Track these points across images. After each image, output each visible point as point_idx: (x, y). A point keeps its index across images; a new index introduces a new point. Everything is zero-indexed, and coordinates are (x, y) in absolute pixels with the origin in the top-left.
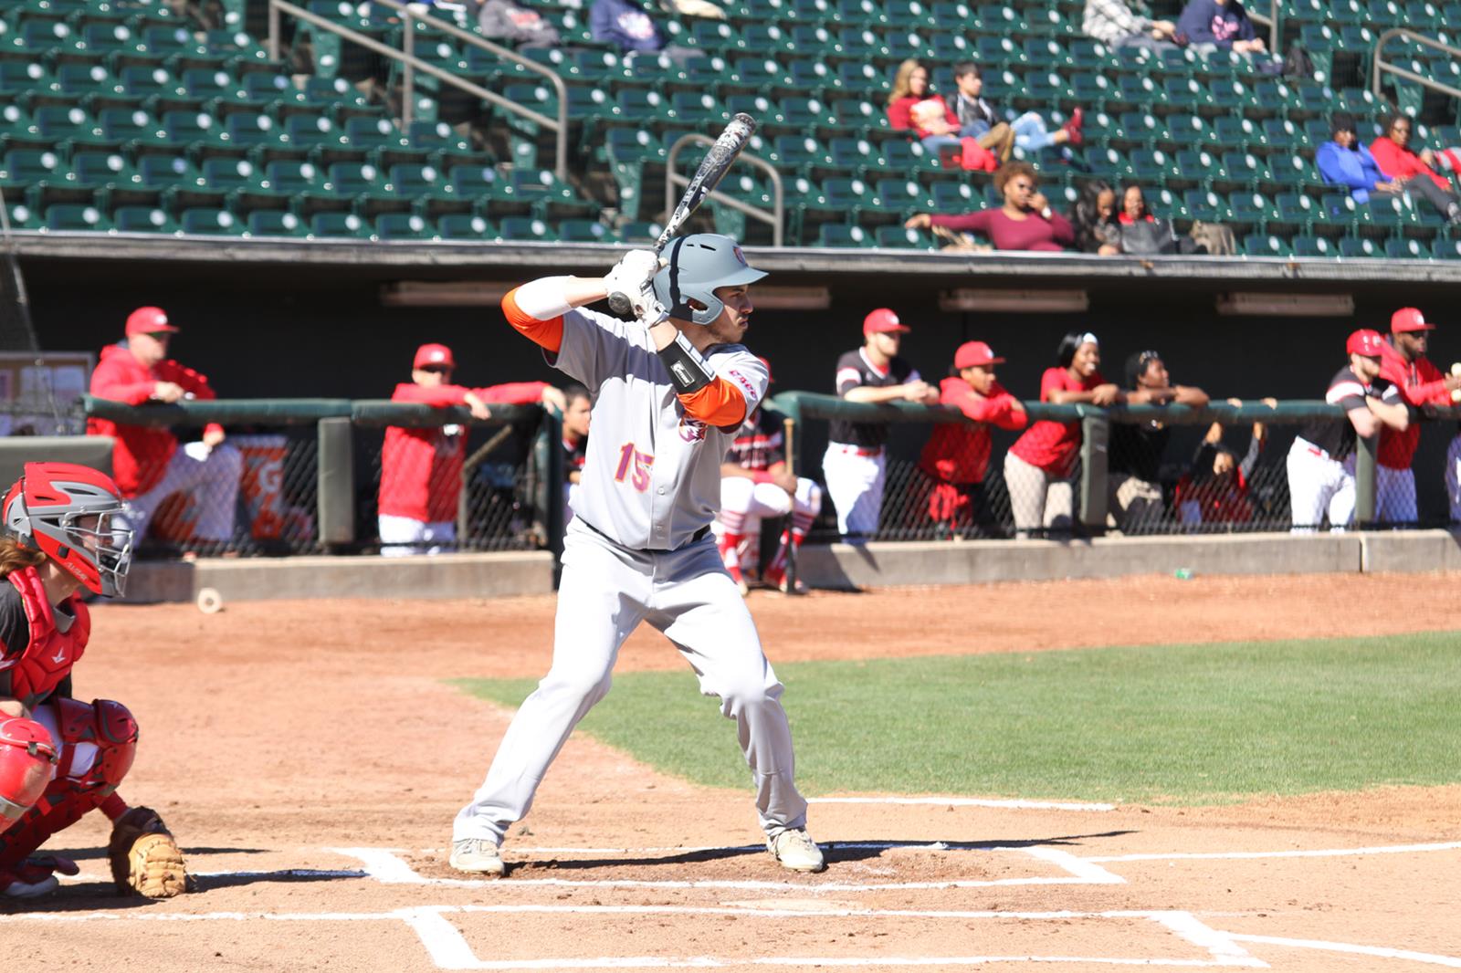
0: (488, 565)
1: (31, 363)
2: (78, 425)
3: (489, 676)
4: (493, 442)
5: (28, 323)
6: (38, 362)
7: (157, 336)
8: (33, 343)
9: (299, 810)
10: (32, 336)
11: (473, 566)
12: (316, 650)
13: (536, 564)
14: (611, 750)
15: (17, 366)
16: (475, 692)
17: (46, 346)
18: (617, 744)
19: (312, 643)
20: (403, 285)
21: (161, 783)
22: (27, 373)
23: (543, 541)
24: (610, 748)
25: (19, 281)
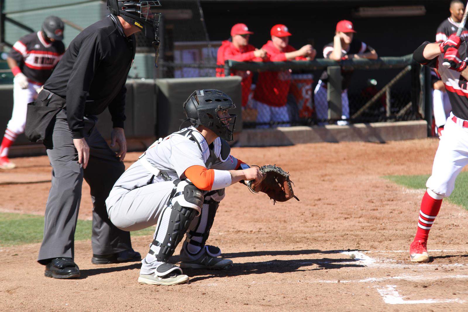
0: (400, 127)
1: (206, 46)
2: (226, 72)
3: (402, 174)
4: (400, 75)
5: (205, 30)
6: (209, 46)
7: (244, 36)
8: (207, 38)
9: (323, 235)
10: (207, 35)
11: (393, 128)
12: (328, 165)
13: (421, 126)
14: (455, 206)
15: (200, 47)
16: (397, 182)
17: (212, 39)
18: (459, 203)
19: (327, 162)
20: (361, 9)
21: (265, 224)
22: (205, 51)
23: (423, 116)
24: (455, 205)
25: (201, 11)
